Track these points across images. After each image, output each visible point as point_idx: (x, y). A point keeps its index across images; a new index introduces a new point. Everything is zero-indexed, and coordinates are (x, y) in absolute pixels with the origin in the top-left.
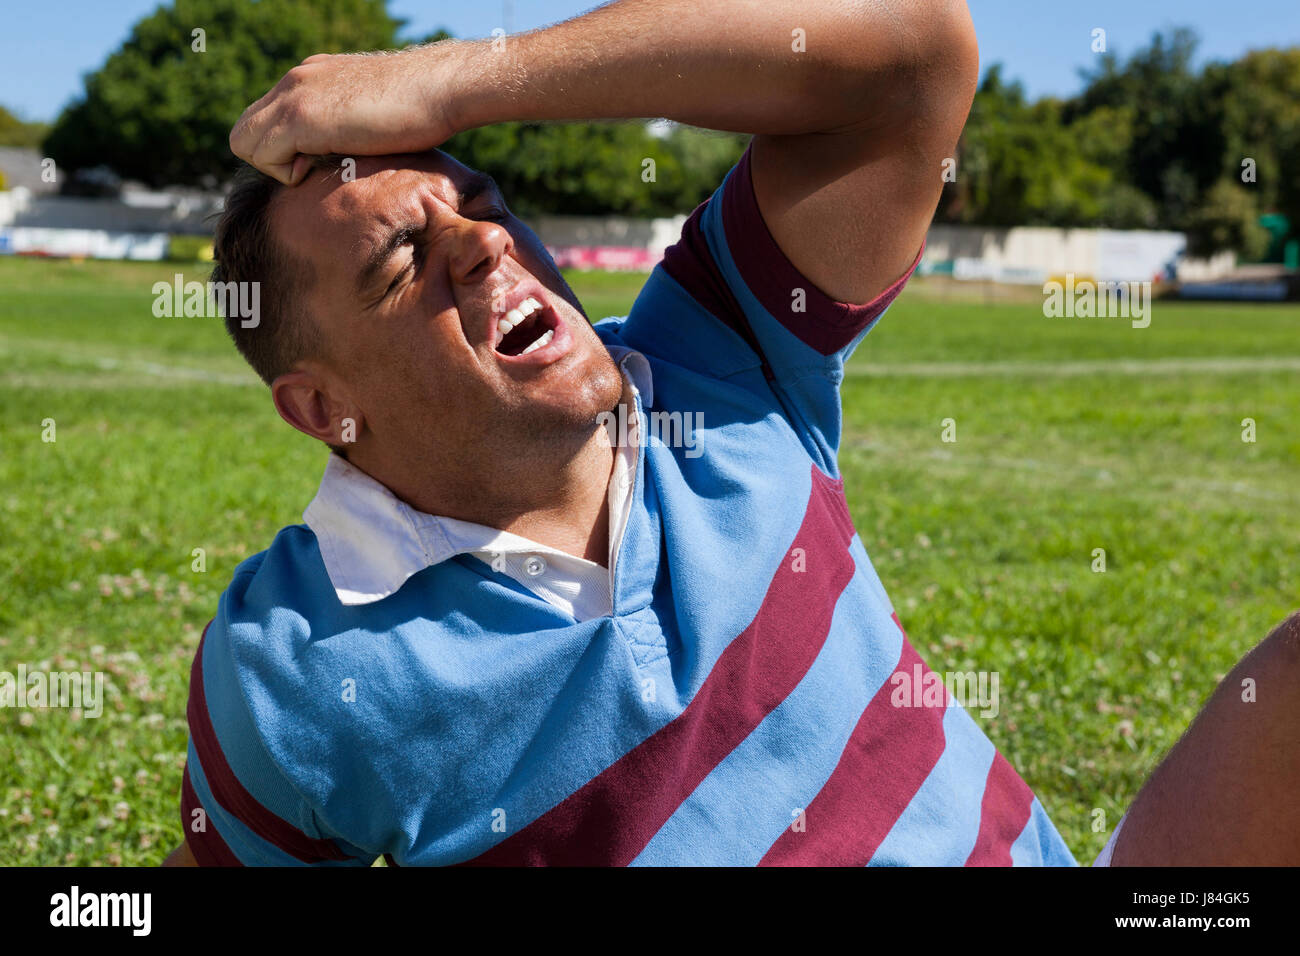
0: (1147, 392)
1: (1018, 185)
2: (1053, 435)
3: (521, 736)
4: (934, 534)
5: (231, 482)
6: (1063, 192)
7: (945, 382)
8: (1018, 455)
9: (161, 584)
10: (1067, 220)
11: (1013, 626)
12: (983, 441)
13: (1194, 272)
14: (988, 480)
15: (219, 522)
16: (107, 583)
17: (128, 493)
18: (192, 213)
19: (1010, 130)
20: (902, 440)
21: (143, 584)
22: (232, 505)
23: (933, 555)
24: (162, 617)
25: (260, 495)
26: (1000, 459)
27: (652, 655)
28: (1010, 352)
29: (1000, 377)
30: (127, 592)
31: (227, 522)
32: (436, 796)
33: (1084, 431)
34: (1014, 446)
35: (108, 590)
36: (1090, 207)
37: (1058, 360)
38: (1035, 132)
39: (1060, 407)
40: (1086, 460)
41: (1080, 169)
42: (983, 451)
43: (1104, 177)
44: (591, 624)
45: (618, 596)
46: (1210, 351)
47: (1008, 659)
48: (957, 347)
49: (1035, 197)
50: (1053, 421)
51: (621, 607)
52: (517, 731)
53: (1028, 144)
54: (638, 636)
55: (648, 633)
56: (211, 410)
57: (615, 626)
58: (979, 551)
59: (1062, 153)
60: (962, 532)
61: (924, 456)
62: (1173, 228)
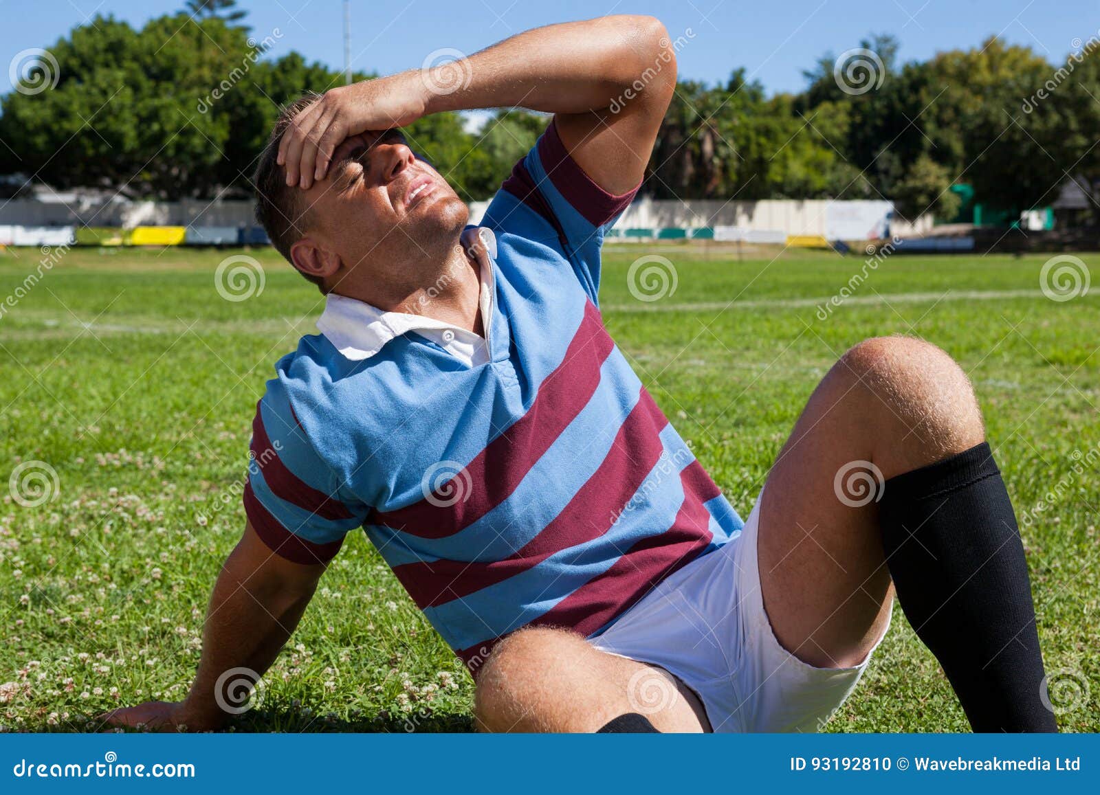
0: (853, 316)
1: (761, 165)
2: (781, 346)
3: (446, 432)
4: (691, 410)
5: (173, 393)
6: (797, 170)
7: (701, 315)
8: (754, 361)
9: (139, 458)
10: (801, 192)
11: (742, 461)
12: (729, 352)
13: (903, 231)
14: (733, 377)
15: (170, 420)
16: (102, 458)
17: (98, 403)
18: (93, 206)
19: (753, 122)
20: (668, 354)
21: (128, 458)
22: (177, 408)
23: (689, 424)
24: (145, 477)
25: (196, 402)
26: (739, 363)
27: (512, 383)
28: (753, 293)
29: (746, 309)
30: (117, 463)
31: (176, 420)
32: (403, 467)
33: (805, 343)
34: (750, 354)
35: (104, 463)
36: (819, 182)
37: (792, 298)
38: (773, 123)
39: (789, 328)
40: (803, 362)
41: (809, 151)
42: (729, 359)
43: (829, 157)
44: (480, 367)
45: (493, 352)
46: (910, 288)
47: (737, 478)
48: (712, 291)
49: (775, 174)
50: (782, 337)
51: (495, 358)
52: (445, 429)
53: (767, 132)
54: (505, 372)
55: (509, 372)
56: (142, 351)
57: (493, 367)
58: (722, 420)
59: (796, 139)
60: (710, 409)
61: (684, 363)
62: (886, 197)
